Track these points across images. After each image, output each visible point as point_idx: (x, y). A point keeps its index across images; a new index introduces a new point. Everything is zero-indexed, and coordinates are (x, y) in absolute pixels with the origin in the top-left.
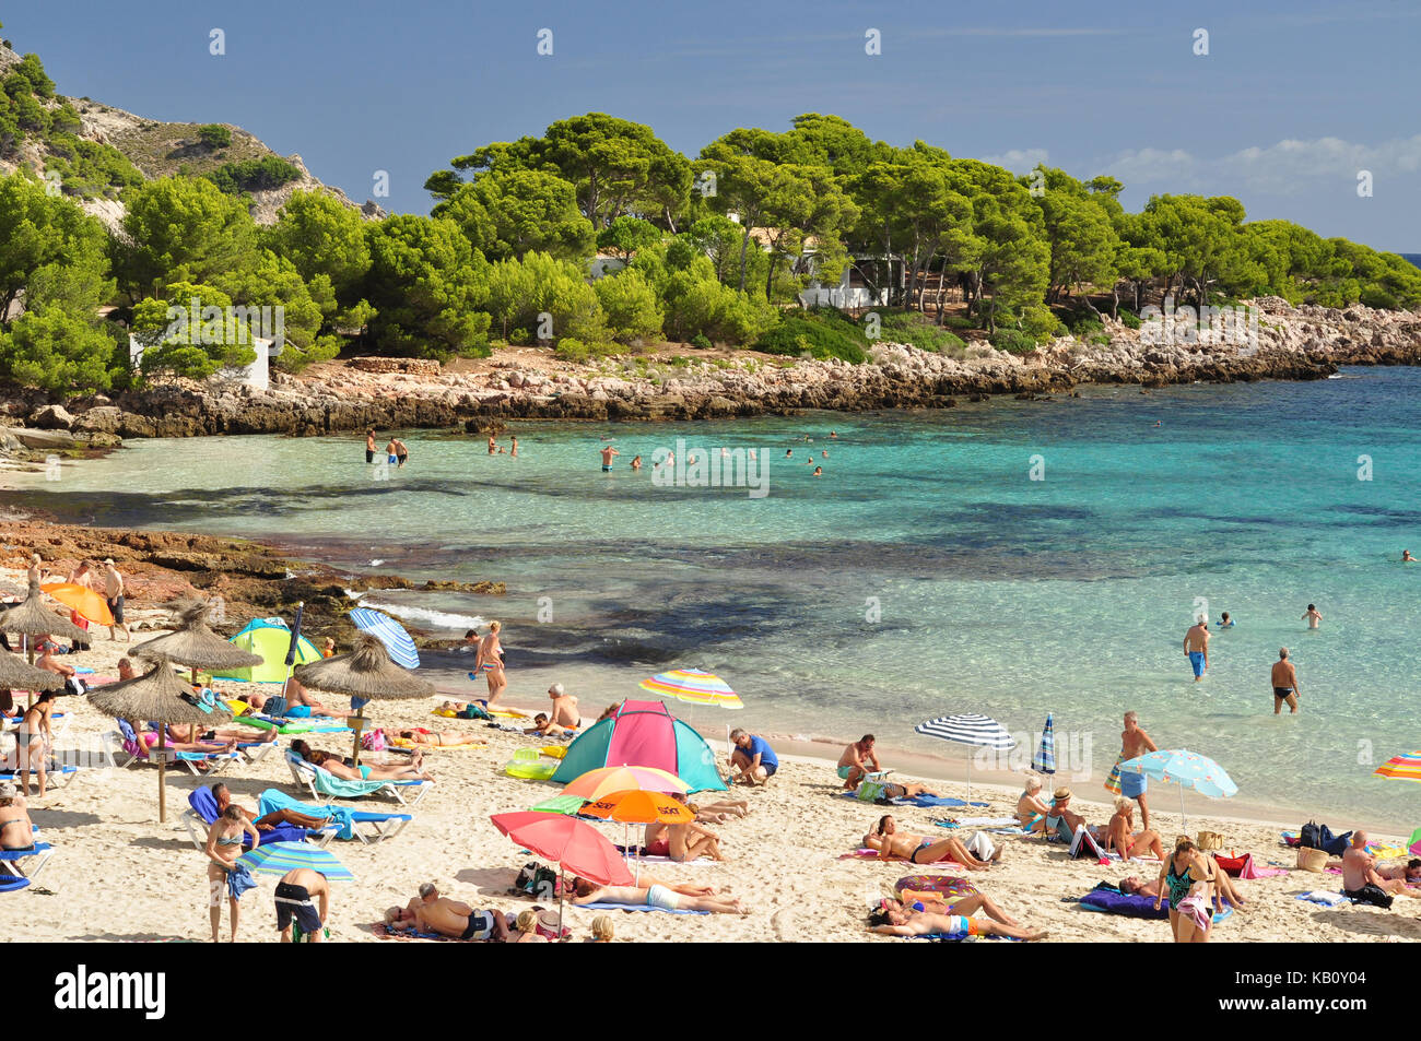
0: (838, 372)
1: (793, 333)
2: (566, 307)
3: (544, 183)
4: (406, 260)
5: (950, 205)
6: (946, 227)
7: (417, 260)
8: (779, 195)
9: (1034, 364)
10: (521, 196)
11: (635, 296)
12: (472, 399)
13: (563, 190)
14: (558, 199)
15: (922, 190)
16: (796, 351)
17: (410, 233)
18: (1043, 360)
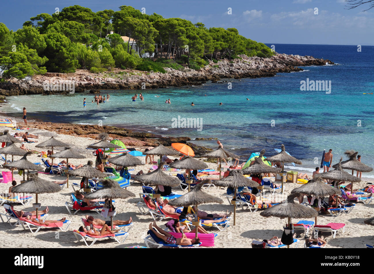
0: (161, 76)
1: (147, 65)
2: (91, 58)
3: (76, 24)
4: (56, 46)
5: (180, 30)
6: (180, 36)
7: (59, 45)
8: (139, 27)
9: (200, 73)
10: (70, 28)
11: (108, 55)
12: (83, 84)
13: (81, 26)
14: (80, 29)
15: (172, 26)
16: (149, 70)
17: (56, 38)
18: (203, 72)
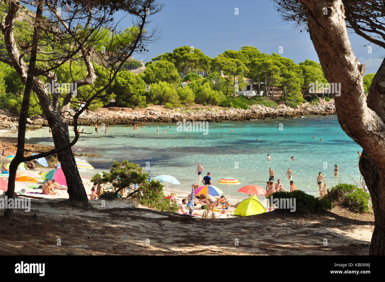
0: (240, 112)
1: (229, 102)
2: (168, 95)
3: (166, 64)
4: (123, 83)
5: (274, 69)
6: (272, 74)
7: (126, 83)
8: (227, 66)
9: (296, 110)
10: (160, 67)
11: (187, 93)
12: (138, 117)
13: (171, 65)
14: (170, 68)
15: (266, 65)
16: (229, 106)
17: (125, 76)
18: (299, 109)
